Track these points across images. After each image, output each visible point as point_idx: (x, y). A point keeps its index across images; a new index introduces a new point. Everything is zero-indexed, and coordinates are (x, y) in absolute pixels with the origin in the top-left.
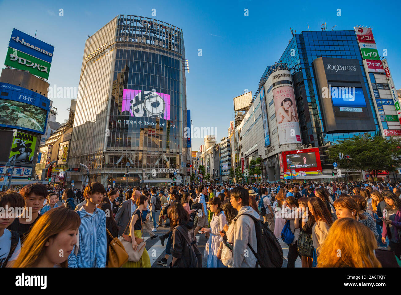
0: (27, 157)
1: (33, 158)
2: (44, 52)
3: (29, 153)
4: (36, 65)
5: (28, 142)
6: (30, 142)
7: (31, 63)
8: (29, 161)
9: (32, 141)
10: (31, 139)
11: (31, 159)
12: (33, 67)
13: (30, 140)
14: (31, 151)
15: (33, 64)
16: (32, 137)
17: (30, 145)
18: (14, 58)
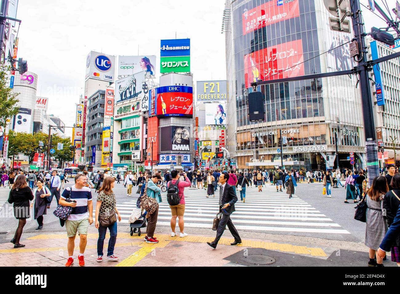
15: (177, 64)
18: (164, 64)
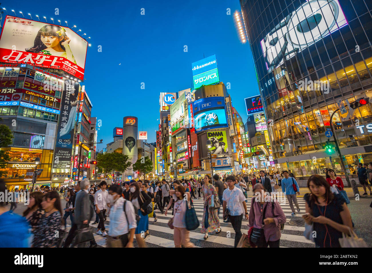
0: (223, 150)
1: (227, 149)
2: (210, 64)
3: (223, 146)
4: (208, 76)
5: (219, 137)
6: (221, 137)
7: (206, 78)
8: (225, 153)
9: (222, 135)
10: (221, 134)
11: (226, 150)
12: (208, 79)
13: (220, 136)
14: (224, 144)
15: (207, 77)
16: (221, 133)
17: (222, 139)
18: (197, 81)
